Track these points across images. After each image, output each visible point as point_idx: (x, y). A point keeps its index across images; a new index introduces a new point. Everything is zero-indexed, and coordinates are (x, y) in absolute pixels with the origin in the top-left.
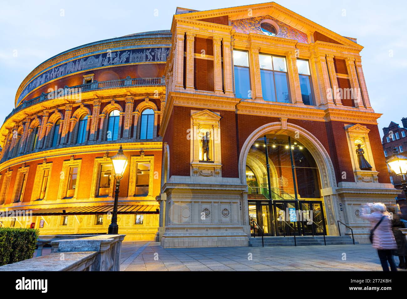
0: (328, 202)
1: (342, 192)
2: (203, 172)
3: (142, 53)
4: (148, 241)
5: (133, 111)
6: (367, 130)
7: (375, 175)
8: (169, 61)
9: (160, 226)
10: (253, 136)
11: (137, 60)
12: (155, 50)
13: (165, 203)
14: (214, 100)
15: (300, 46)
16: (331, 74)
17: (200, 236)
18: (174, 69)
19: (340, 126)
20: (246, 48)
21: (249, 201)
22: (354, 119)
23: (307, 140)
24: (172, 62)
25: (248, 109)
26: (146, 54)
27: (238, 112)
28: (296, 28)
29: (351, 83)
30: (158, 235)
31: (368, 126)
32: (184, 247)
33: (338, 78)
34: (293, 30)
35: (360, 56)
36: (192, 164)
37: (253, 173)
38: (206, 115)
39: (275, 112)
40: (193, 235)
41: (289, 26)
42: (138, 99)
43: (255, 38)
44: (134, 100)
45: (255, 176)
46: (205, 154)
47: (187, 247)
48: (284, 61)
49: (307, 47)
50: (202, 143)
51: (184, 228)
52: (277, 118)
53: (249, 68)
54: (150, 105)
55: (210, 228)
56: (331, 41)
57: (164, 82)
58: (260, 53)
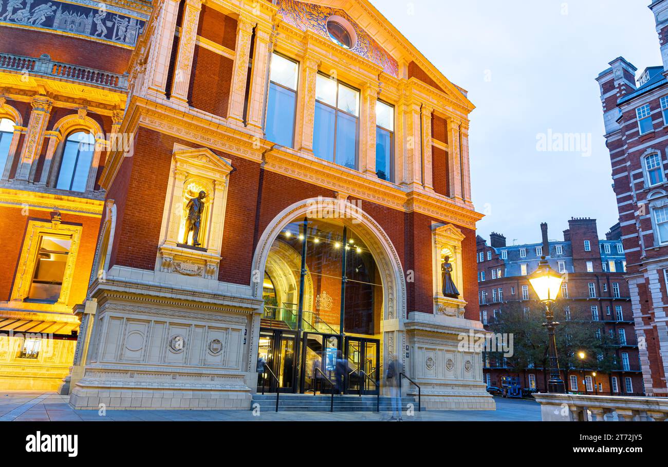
0: (390, 341)
1: (412, 328)
2: (182, 265)
3: (84, 15)
4: (44, 391)
5: (48, 129)
6: (461, 236)
7: (462, 306)
8: (141, 42)
9: (75, 364)
10: (287, 216)
11: (72, 27)
12: (115, 19)
13: (92, 320)
14: (224, 133)
15: (385, 78)
16: (424, 138)
17: (158, 389)
18: (150, 59)
19: (426, 223)
20: (296, 55)
21: (262, 329)
22: (445, 215)
23: (372, 238)
24: (148, 46)
25: (284, 165)
26: (93, 21)
27: (265, 166)
28: (384, 48)
29: (449, 158)
30: (68, 382)
31: (464, 230)
32: (120, 409)
33: (433, 147)
34: (377, 48)
35: (469, 119)
36: (161, 247)
37: (273, 284)
38: (204, 160)
39: (330, 180)
40: (144, 385)
41: (374, 41)
42: (62, 106)
43: (315, 42)
44: (54, 108)
45: (274, 290)
46: (191, 233)
47: (128, 409)
48: (356, 98)
49: (396, 83)
50: (188, 211)
51: (126, 372)
52: (332, 191)
53: (296, 92)
54: (88, 124)
55: (181, 374)
56: (432, 83)
57: (126, 85)
58: (320, 72)
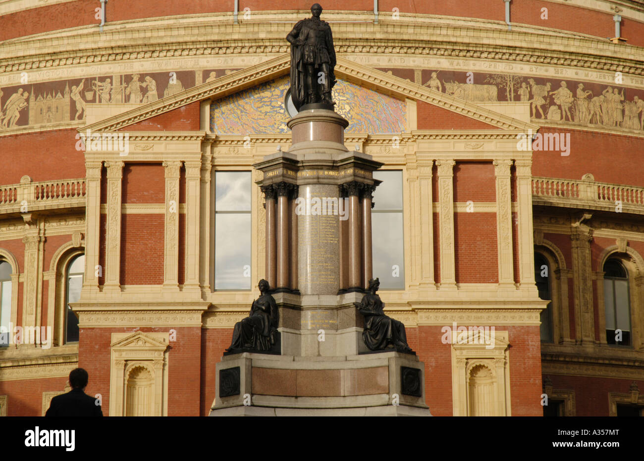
3: (59, 95)
6: (501, 343)
11: (49, 116)
12: (95, 85)
16: (442, 210)
26: (71, 99)
38: (140, 342)
53: (250, 213)
